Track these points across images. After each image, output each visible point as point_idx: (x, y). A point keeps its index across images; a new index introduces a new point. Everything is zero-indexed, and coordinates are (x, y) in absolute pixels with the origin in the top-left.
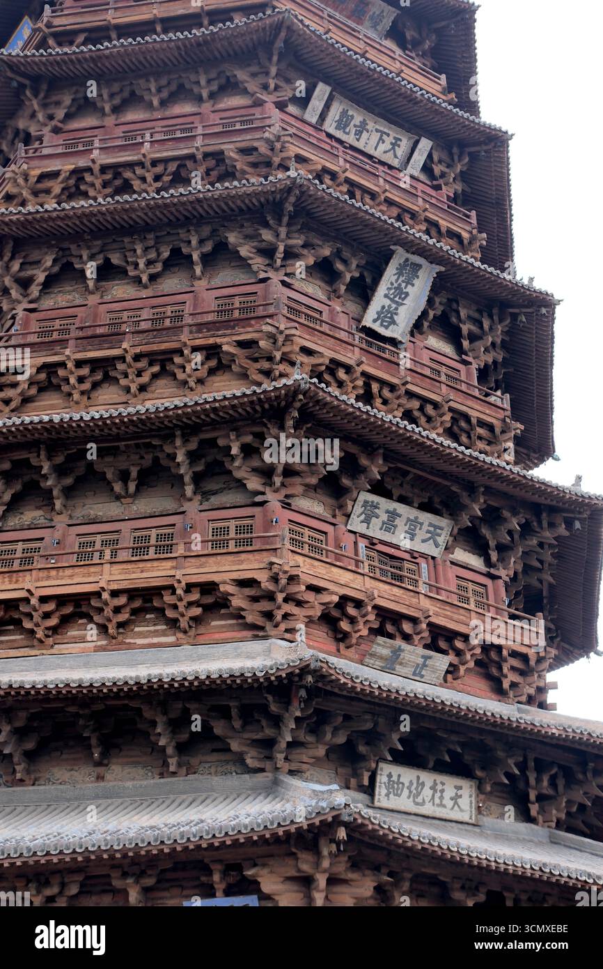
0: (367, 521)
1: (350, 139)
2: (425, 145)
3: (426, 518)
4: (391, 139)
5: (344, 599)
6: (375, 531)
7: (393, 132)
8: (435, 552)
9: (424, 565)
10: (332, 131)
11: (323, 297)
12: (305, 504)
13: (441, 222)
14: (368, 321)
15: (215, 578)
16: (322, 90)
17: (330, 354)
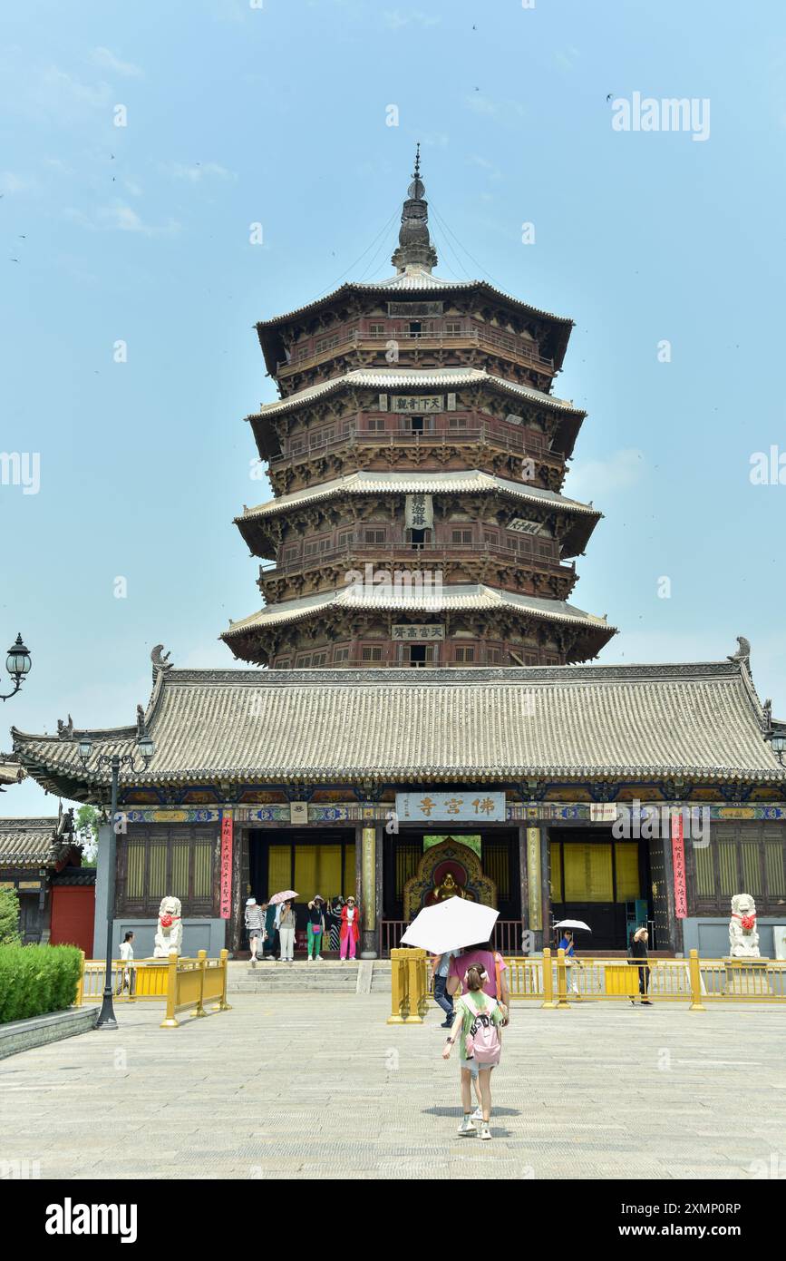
0: (400, 635)
1: (409, 410)
2: (451, 396)
3: (430, 627)
4: (432, 401)
6: (406, 637)
7: (431, 397)
8: (441, 638)
9: (437, 645)
10: (397, 410)
11: (385, 519)
12: (371, 634)
13: (456, 446)
14: (410, 523)
16: (383, 397)
17: (375, 561)
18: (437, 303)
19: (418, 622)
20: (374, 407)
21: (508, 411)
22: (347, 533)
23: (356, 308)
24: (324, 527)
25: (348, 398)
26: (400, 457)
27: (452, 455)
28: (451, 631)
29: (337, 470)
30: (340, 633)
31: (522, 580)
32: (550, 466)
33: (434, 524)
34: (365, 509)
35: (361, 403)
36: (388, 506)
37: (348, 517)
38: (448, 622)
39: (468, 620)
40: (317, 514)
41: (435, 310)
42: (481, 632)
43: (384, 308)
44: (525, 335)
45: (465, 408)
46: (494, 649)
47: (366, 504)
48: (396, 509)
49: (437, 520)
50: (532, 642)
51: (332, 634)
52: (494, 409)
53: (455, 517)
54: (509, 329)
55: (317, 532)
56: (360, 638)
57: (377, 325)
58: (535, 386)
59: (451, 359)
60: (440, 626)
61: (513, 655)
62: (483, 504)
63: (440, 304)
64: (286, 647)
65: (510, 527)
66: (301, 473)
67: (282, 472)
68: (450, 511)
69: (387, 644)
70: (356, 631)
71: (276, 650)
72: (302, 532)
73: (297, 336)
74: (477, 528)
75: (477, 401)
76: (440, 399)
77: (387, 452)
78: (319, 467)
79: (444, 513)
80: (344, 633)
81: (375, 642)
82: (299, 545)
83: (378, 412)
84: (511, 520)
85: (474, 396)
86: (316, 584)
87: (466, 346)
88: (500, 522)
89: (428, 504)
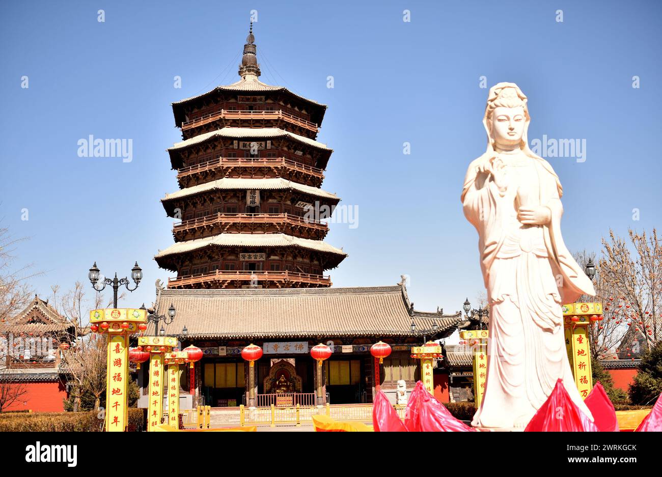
0: (244, 258)
2: (269, 142)
3: (258, 254)
4: (259, 144)
5: (232, 281)
6: (246, 259)
7: (259, 142)
8: (263, 260)
9: (261, 263)
10: (242, 148)
11: (236, 201)
12: (230, 257)
13: (271, 166)
14: (248, 204)
15: (207, 281)
16: (235, 142)
17: (232, 222)
18: (262, 97)
19: (253, 252)
20: (231, 146)
21: (295, 149)
22: (217, 208)
23: (222, 99)
24: (206, 204)
25: (218, 142)
26: (244, 171)
27: (269, 171)
28: (268, 256)
29: (212, 177)
30: (214, 257)
31: (302, 231)
32: (316, 176)
33: (260, 204)
34: (227, 197)
35: (224, 145)
36: (238, 195)
37: (218, 200)
38: (267, 252)
39: (277, 251)
40: (202, 198)
41: (261, 100)
42: (283, 257)
43: (236, 99)
44: (304, 112)
45: (275, 148)
46: (289, 265)
47: (227, 194)
48: (241, 197)
49: (262, 202)
50: (307, 261)
51: (211, 258)
52: (289, 149)
53: (270, 201)
54: (296, 109)
55: (203, 207)
56: (225, 259)
57: (232, 107)
58: (309, 137)
59: (268, 124)
60: (263, 254)
61: (298, 268)
62: (284, 195)
63: (263, 97)
64: (187, 263)
65: (297, 206)
66: (194, 177)
67: (185, 177)
68: (268, 198)
69: (237, 262)
70: (222, 256)
71: (182, 265)
72: (195, 206)
73: (192, 110)
74: (281, 206)
75: (281, 145)
76: (263, 143)
77: (237, 169)
78: (203, 175)
79: (265, 199)
80: (216, 257)
81: (231, 261)
82: (193, 213)
83: (233, 149)
84: (297, 202)
85: (280, 142)
86: (202, 233)
87: (276, 117)
88: (292, 203)
89: (257, 195)
